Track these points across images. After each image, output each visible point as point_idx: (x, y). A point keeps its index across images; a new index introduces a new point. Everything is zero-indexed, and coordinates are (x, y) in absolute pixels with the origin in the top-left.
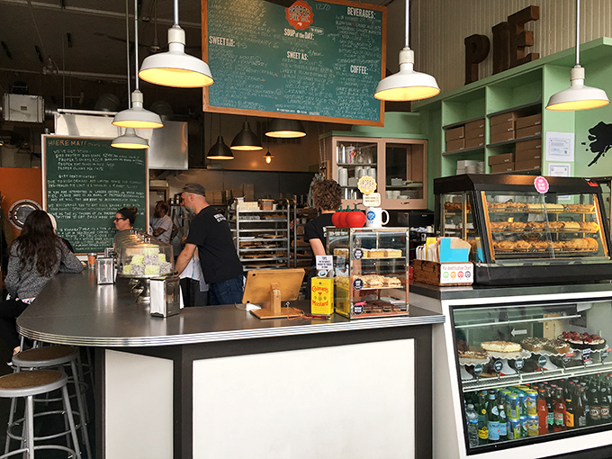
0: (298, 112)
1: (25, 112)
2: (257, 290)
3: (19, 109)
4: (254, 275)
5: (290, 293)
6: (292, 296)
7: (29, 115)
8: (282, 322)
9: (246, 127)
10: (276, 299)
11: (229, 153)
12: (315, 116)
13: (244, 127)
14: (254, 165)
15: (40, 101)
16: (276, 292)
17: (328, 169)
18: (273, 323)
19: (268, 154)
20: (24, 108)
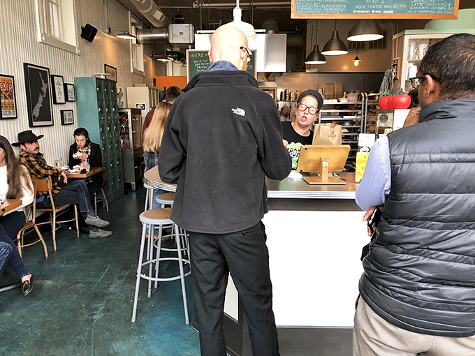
0: (373, 12)
1: (182, 36)
2: (309, 161)
3: (178, 34)
4: (306, 149)
5: (337, 165)
6: (339, 168)
7: (184, 38)
8: (328, 188)
9: (335, 35)
10: (324, 169)
11: (322, 58)
12: (389, 14)
13: (333, 36)
14: (345, 68)
15: (191, 28)
16: (324, 164)
17: (399, 65)
18: (321, 188)
19: (357, 59)
20: (181, 33)
